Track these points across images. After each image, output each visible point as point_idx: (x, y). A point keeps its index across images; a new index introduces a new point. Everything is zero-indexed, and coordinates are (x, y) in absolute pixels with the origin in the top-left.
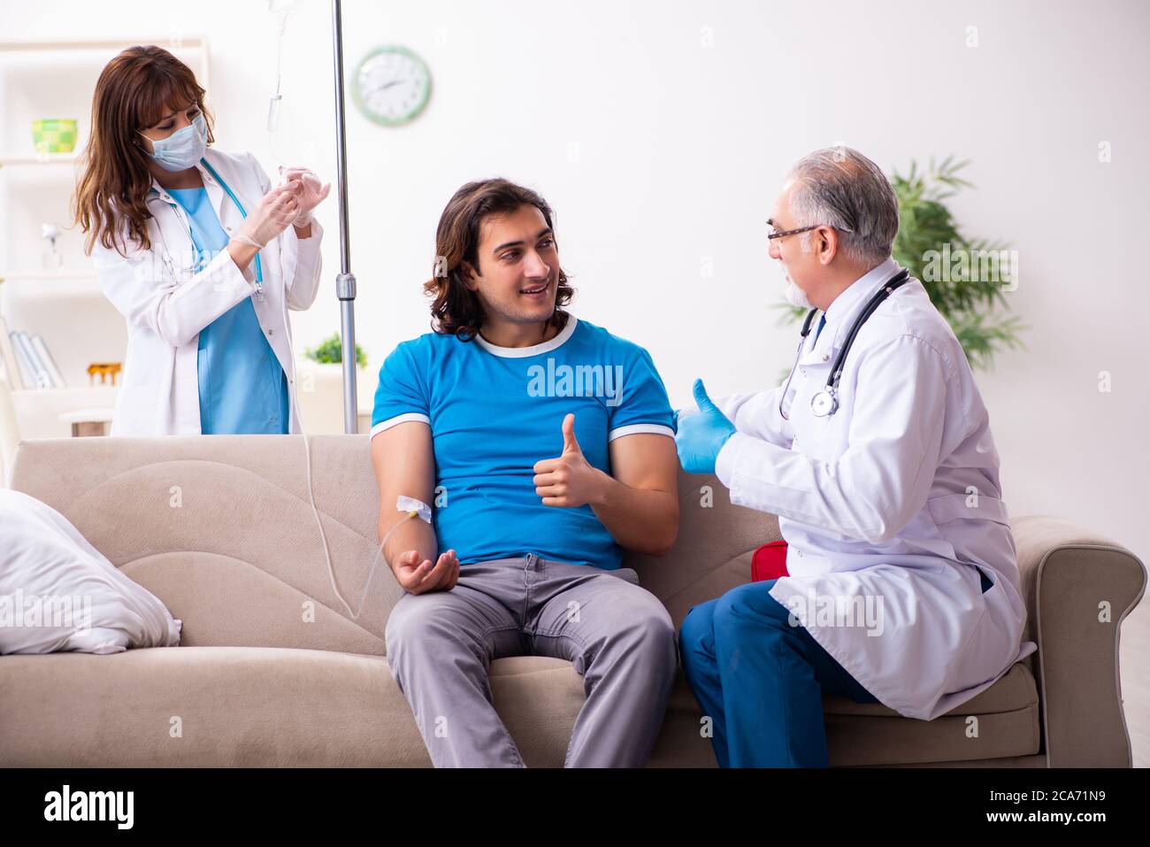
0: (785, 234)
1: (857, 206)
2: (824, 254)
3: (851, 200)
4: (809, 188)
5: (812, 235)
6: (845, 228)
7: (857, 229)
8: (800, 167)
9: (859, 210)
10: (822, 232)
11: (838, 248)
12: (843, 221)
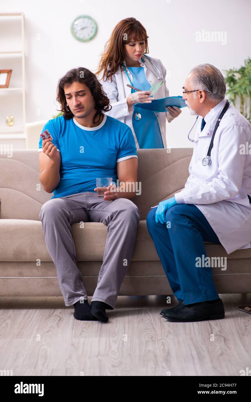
0: (188, 92)
1: (212, 84)
2: (201, 99)
3: (210, 82)
4: (197, 77)
5: (197, 93)
6: (208, 91)
7: (212, 91)
8: (194, 70)
9: (213, 85)
10: (200, 92)
11: (206, 97)
12: (208, 89)
